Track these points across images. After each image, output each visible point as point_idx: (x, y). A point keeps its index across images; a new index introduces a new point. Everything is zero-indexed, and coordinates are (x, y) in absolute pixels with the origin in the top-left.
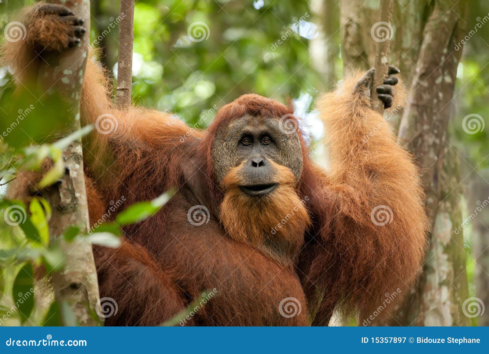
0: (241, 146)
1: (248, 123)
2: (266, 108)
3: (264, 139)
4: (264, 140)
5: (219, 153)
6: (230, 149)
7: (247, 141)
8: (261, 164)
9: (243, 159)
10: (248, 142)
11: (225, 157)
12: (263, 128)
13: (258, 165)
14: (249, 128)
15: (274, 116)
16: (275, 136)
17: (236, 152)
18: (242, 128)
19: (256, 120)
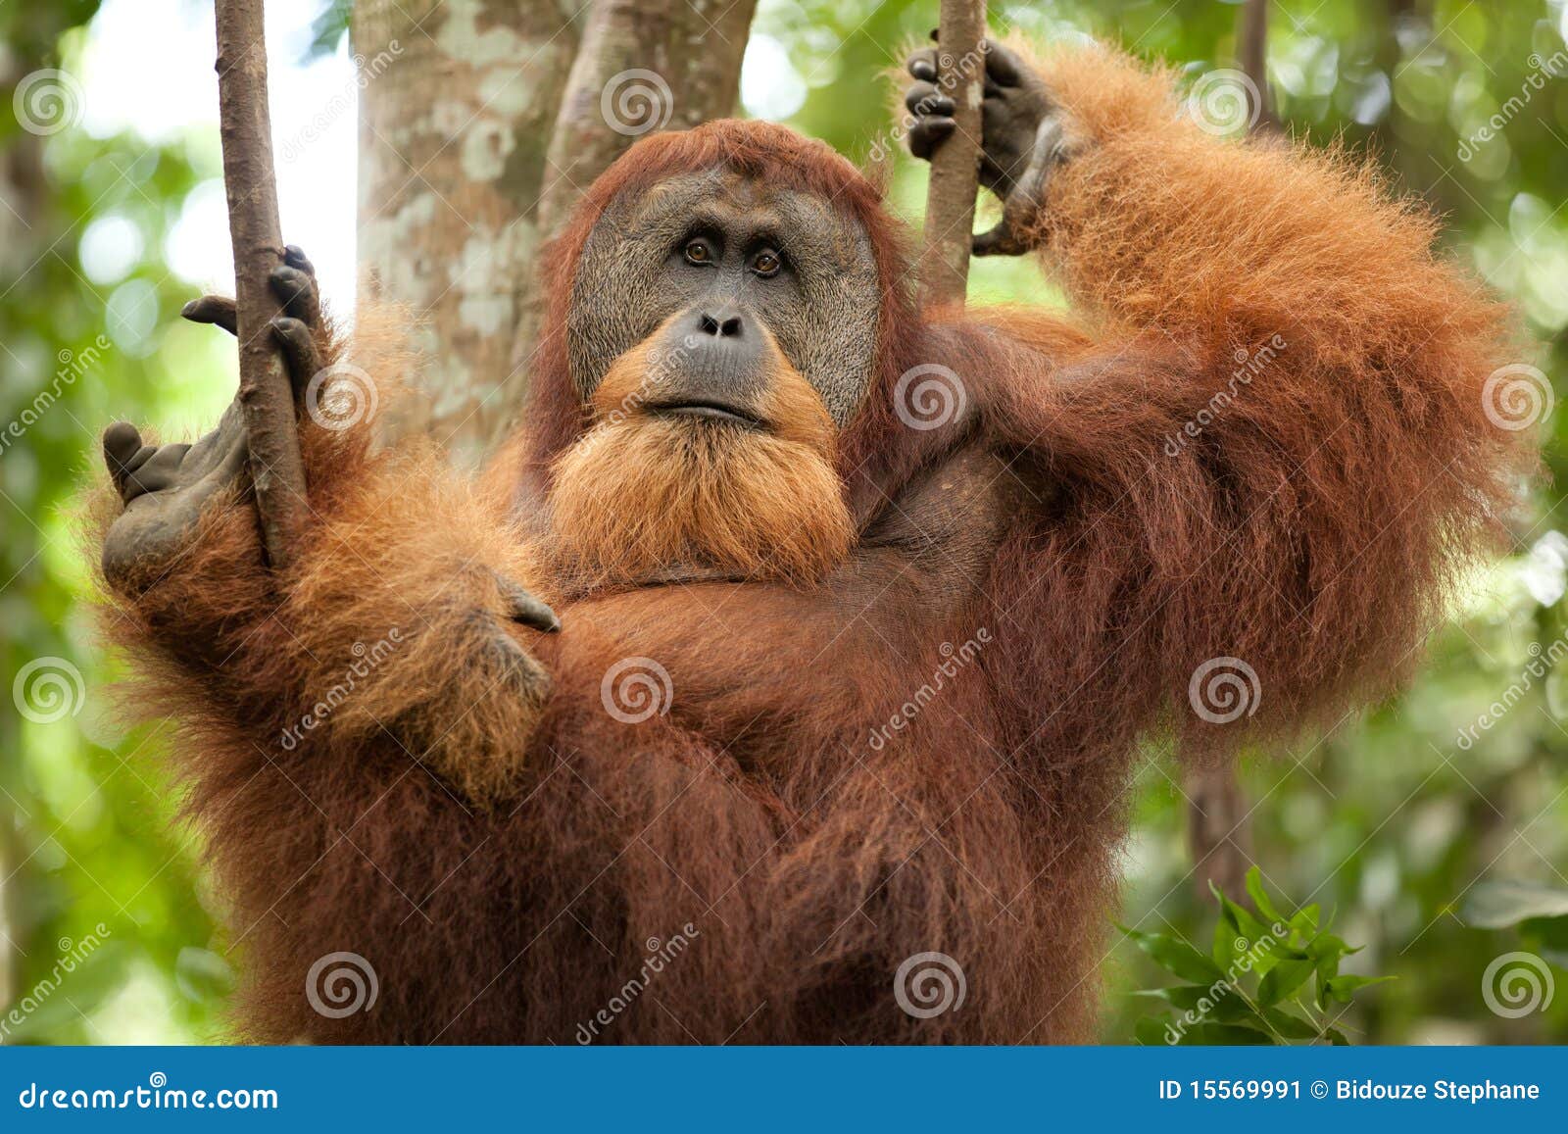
0: (677, 263)
1: (719, 193)
2: (784, 162)
3: (757, 256)
4: (758, 260)
5: (598, 272)
6: (636, 267)
7: (698, 253)
8: (732, 328)
9: (675, 307)
10: (702, 255)
11: (614, 289)
12: (765, 217)
13: (719, 330)
14: (717, 210)
15: (813, 191)
16: (799, 252)
17: (656, 280)
18: (694, 204)
19: (745, 192)
